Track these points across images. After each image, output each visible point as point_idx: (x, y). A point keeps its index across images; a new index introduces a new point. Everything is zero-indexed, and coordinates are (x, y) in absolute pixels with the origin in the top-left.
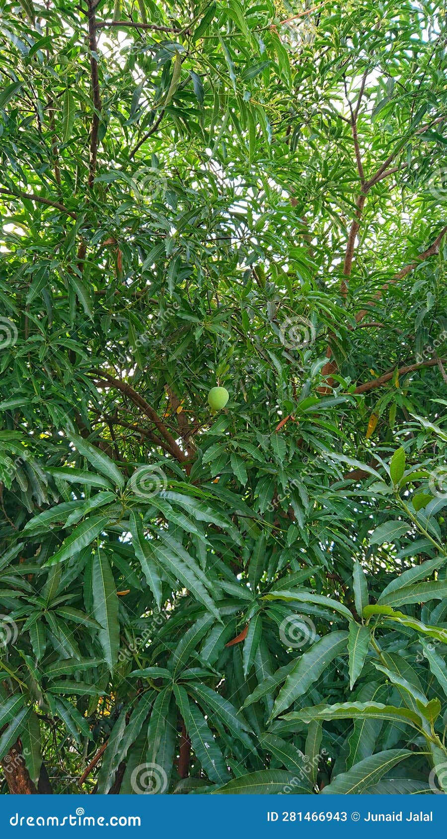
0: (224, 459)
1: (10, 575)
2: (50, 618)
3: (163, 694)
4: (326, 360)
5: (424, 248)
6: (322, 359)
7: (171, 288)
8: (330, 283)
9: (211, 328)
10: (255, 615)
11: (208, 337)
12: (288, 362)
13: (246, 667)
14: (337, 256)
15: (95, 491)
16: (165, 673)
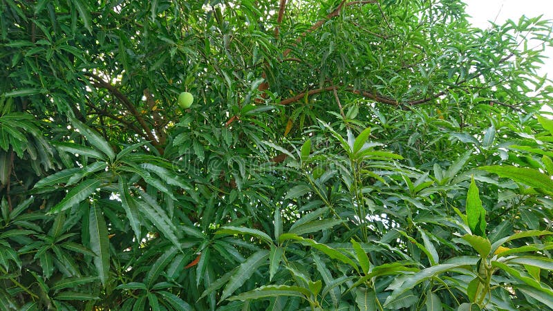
0: (189, 143)
1: (24, 220)
2: (57, 249)
3: (140, 300)
4: (262, 80)
5: (330, 10)
6: (259, 79)
7: (153, 16)
8: (268, 27)
9: (182, 49)
10: (206, 248)
11: (180, 56)
12: (236, 79)
13: (198, 280)
14: (273, 9)
15: (91, 161)
16: (141, 286)
